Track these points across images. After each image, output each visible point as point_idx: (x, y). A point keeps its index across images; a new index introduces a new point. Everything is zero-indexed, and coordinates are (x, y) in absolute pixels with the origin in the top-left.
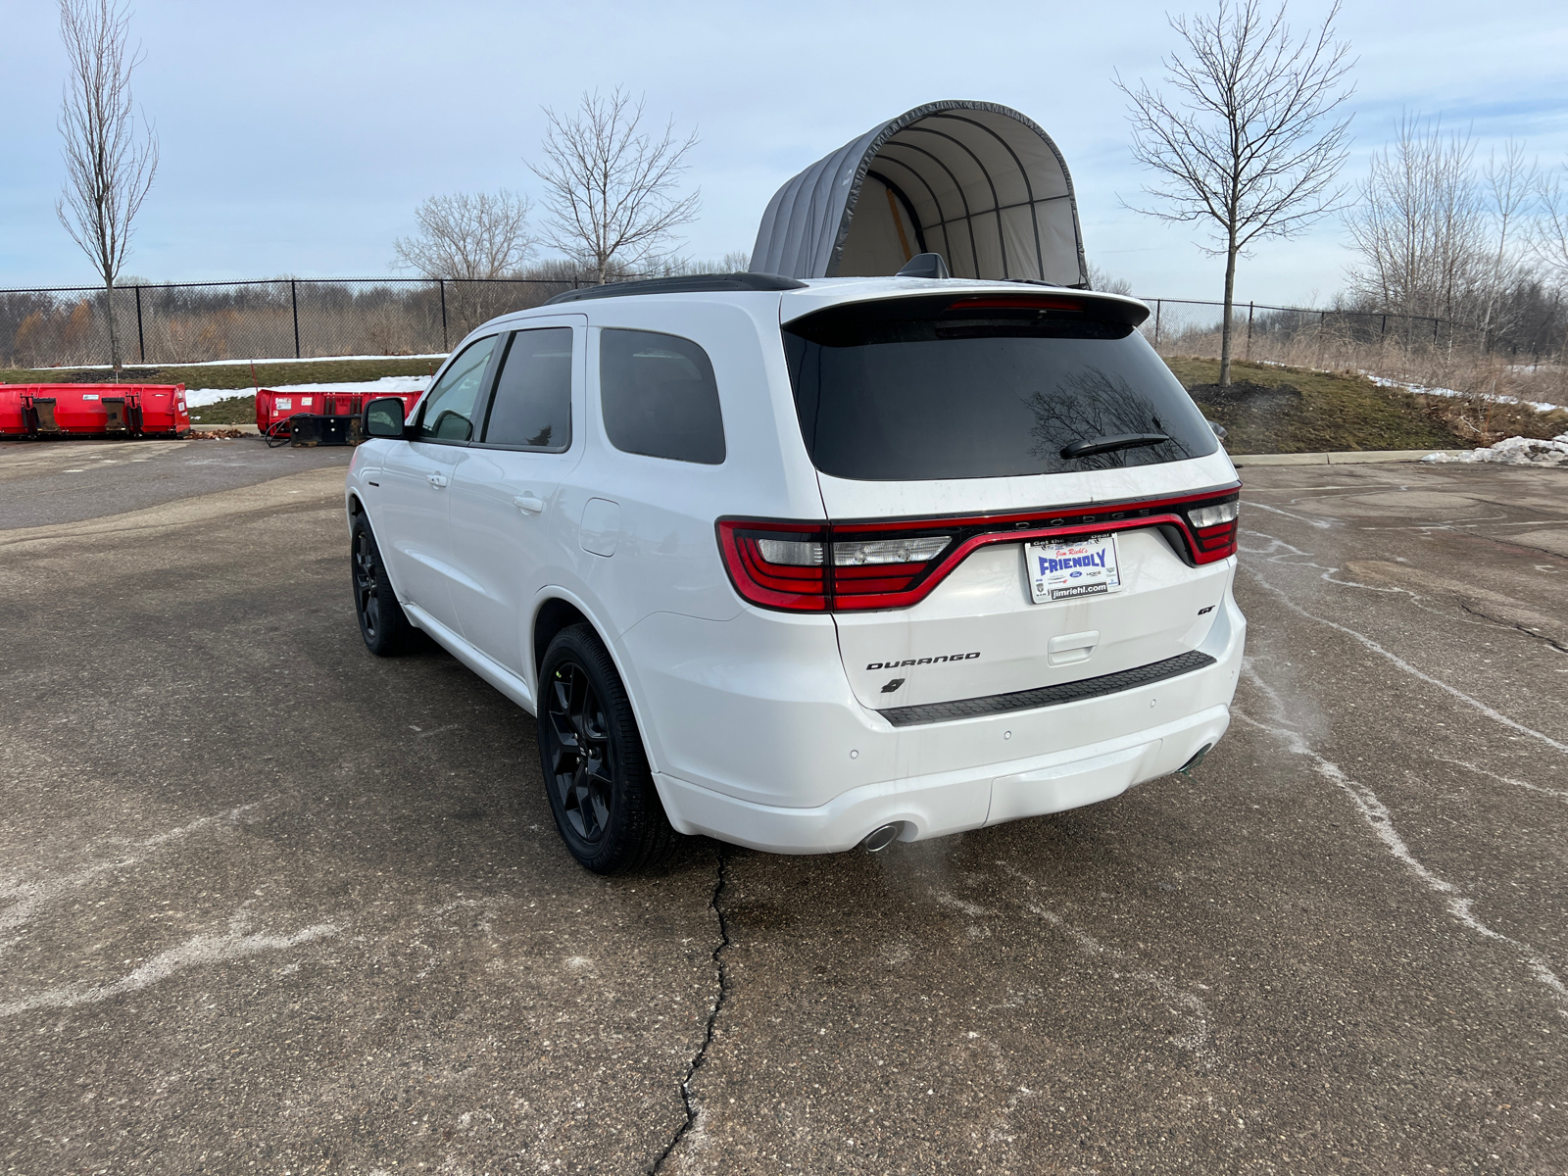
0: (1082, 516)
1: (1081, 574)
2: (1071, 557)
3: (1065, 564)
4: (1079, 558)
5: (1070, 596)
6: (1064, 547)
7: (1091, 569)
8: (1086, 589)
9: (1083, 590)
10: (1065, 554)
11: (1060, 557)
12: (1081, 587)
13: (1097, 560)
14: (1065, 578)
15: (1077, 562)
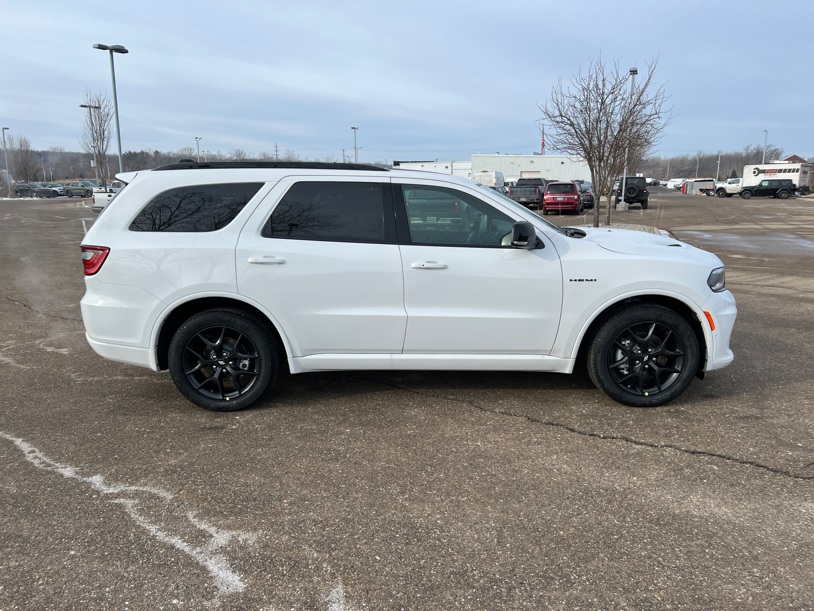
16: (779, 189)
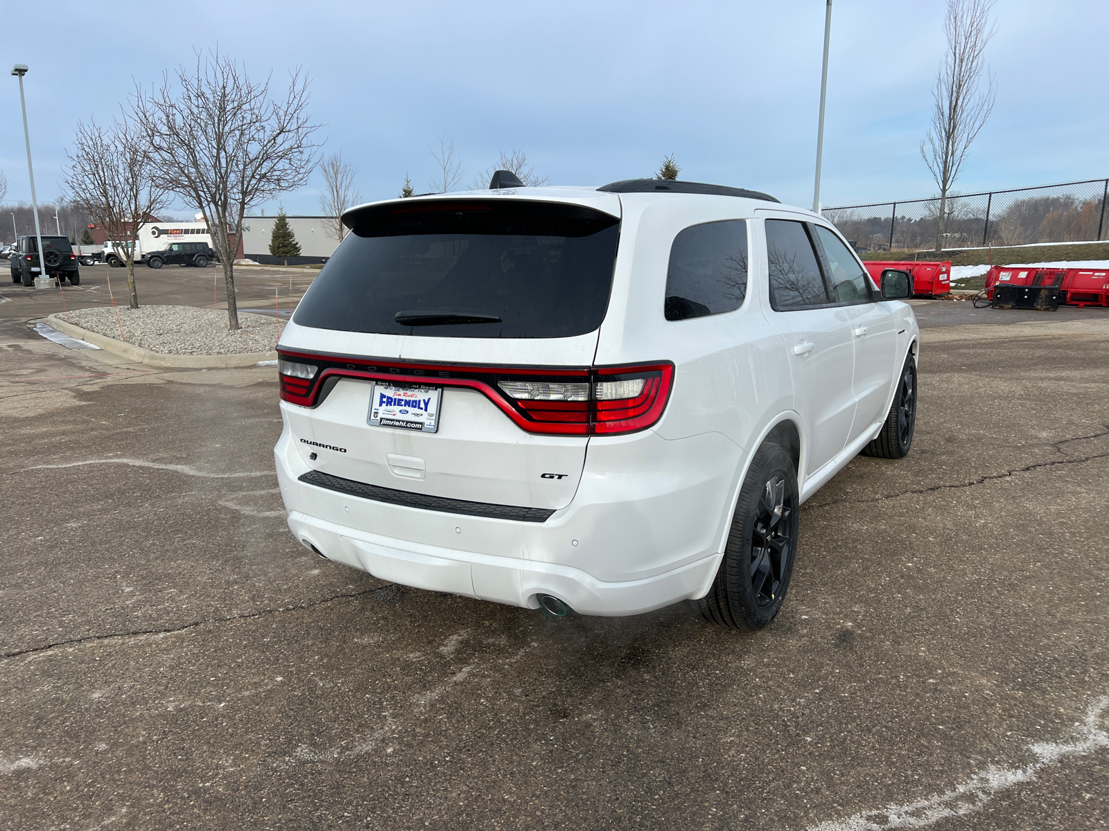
0: (389, 368)
1: (408, 412)
2: (404, 398)
3: (399, 402)
4: (410, 401)
5: (393, 425)
6: (401, 390)
7: (416, 410)
8: (406, 424)
9: (404, 424)
10: (400, 395)
11: (395, 397)
12: (403, 421)
13: (422, 405)
14: (395, 412)
15: (408, 403)
16: (194, 255)
